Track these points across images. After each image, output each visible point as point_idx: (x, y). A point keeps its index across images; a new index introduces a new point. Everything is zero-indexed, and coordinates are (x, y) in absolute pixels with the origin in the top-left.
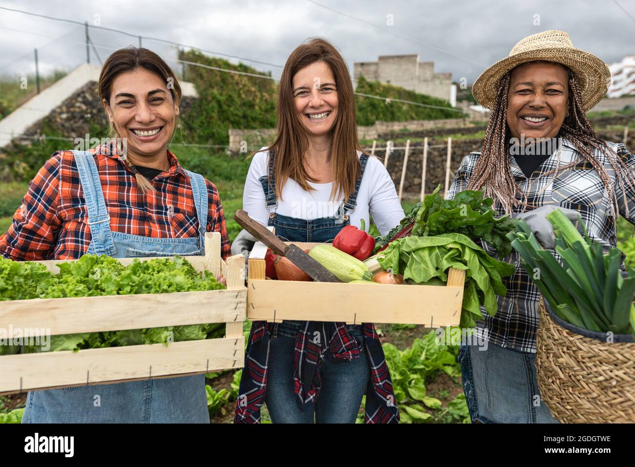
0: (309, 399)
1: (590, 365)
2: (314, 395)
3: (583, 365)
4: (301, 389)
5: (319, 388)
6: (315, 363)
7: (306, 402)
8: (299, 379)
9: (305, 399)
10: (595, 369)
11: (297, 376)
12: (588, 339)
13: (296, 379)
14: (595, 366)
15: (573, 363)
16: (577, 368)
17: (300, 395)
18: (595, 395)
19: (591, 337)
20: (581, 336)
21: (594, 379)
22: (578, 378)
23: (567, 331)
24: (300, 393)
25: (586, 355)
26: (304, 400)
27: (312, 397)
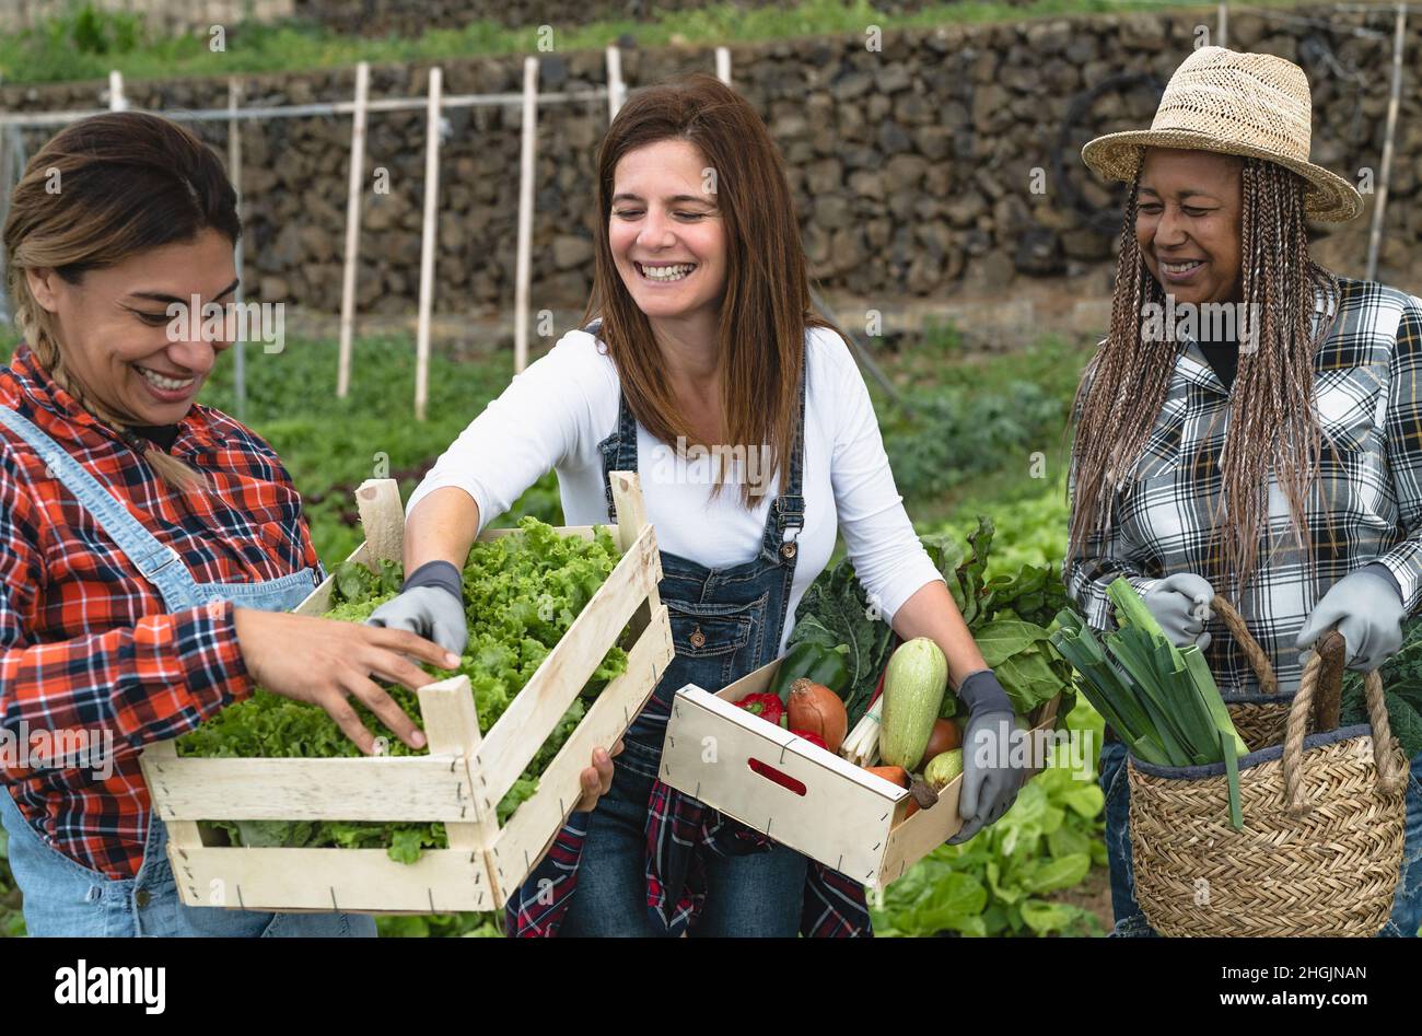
0: (680, 918)
1: (1177, 822)
2: (691, 909)
3: (1169, 825)
4: (663, 898)
5: (702, 896)
6: (691, 844)
7: (672, 924)
8: (657, 876)
9: (670, 917)
10: (1185, 828)
11: (653, 870)
12: (1172, 783)
13: (650, 877)
14: (1185, 822)
15: (1157, 825)
16: (1163, 832)
17: (659, 910)
18: (1188, 869)
19: (1176, 778)
20: (1163, 781)
21: (1186, 844)
22: (1166, 847)
23: (1146, 776)
24: (660, 905)
25: (1172, 808)
26: (669, 920)
27: (685, 914)
